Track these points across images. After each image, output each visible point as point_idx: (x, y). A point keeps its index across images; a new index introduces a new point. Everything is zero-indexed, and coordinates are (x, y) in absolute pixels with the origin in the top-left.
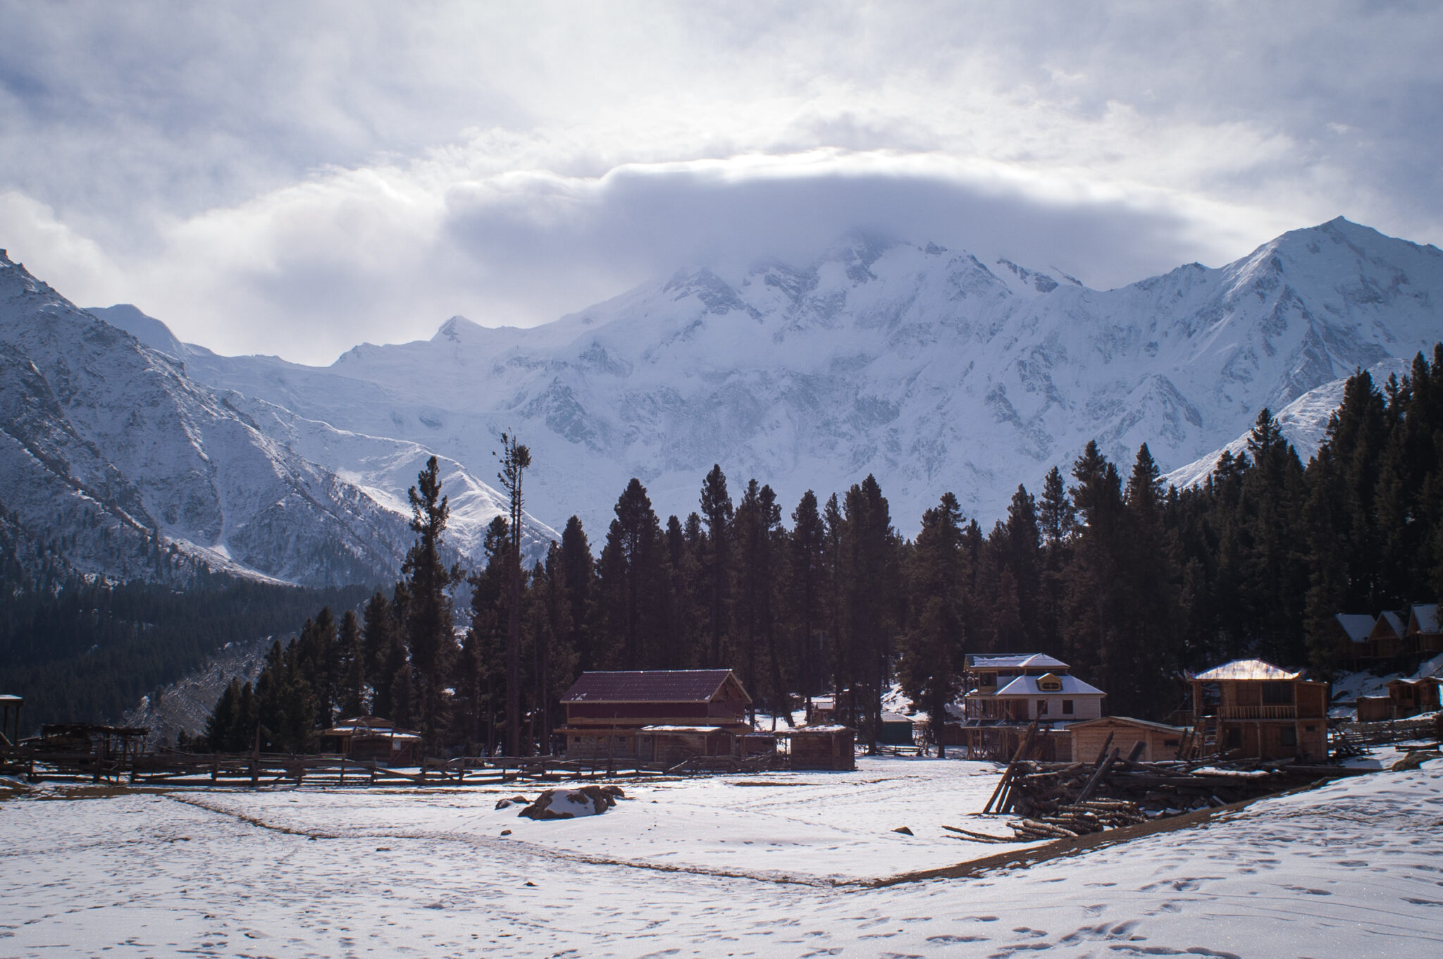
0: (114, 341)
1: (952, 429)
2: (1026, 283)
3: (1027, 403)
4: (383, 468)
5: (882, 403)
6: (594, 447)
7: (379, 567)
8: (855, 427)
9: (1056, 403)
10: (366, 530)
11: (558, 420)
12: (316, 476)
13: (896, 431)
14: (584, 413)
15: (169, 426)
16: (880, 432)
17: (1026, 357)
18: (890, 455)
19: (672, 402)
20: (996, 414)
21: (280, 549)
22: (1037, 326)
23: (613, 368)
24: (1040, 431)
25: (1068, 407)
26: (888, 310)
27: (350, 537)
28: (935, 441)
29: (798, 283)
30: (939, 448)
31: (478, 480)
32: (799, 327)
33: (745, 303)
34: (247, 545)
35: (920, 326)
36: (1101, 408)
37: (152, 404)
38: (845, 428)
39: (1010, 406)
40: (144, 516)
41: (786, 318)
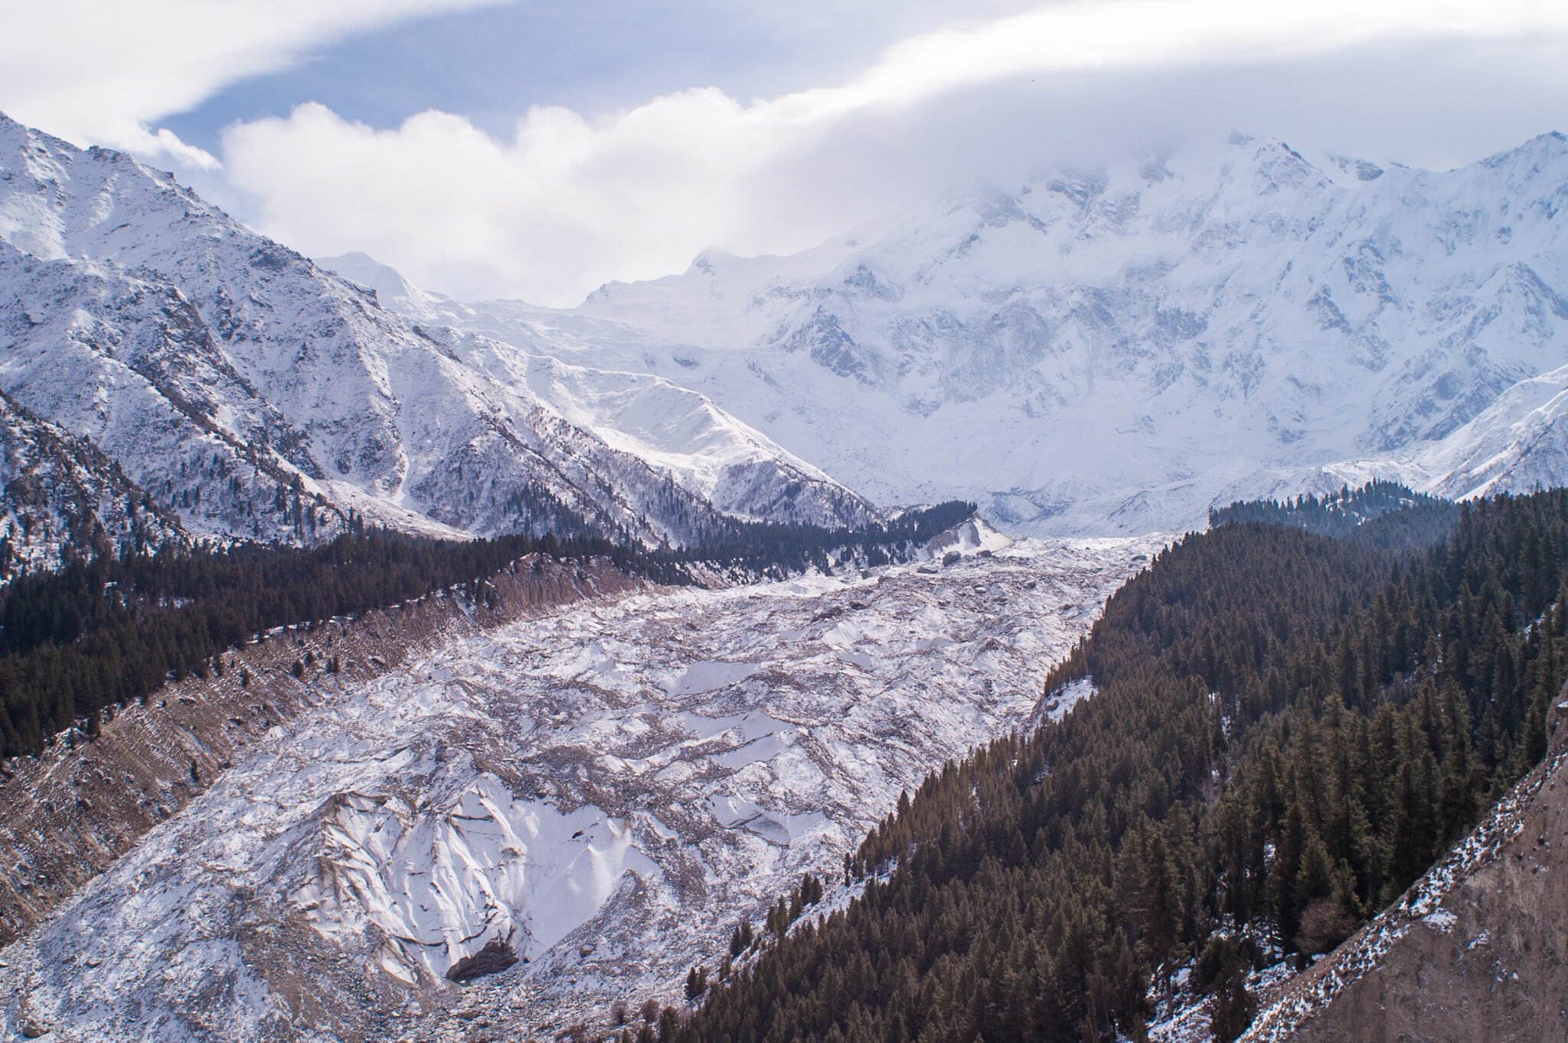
0: (285, 265)
1: (1269, 339)
2: (1346, 172)
3: (1357, 306)
4: (619, 406)
5: (1187, 315)
6: (864, 380)
7: (592, 516)
8: (1157, 344)
9: (1391, 305)
10: (580, 471)
11: (824, 352)
12: (521, 411)
13: (1204, 345)
14: (853, 344)
15: (345, 358)
16: (1185, 347)
17: (1353, 253)
18: (1199, 373)
19: (950, 327)
20: (1321, 320)
21: (472, 497)
22: (1364, 217)
23: (882, 293)
24: (1373, 337)
25: (1405, 309)
26: (1189, 210)
27: (558, 480)
28: (1250, 355)
29: (1085, 187)
30: (1256, 362)
31: (726, 414)
32: (1087, 236)
33: (1026, 212)
34: (432, 496)
35: (1227, 226)
36: (1446, 306)
37: (327, 335)
38: (1145, 345)
39: (1337, 310)
40: (311, 465)
41: (1072, 227)
